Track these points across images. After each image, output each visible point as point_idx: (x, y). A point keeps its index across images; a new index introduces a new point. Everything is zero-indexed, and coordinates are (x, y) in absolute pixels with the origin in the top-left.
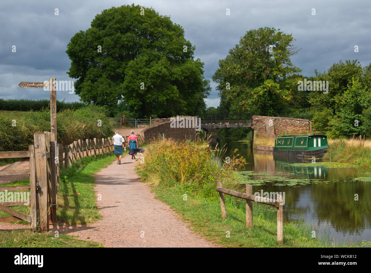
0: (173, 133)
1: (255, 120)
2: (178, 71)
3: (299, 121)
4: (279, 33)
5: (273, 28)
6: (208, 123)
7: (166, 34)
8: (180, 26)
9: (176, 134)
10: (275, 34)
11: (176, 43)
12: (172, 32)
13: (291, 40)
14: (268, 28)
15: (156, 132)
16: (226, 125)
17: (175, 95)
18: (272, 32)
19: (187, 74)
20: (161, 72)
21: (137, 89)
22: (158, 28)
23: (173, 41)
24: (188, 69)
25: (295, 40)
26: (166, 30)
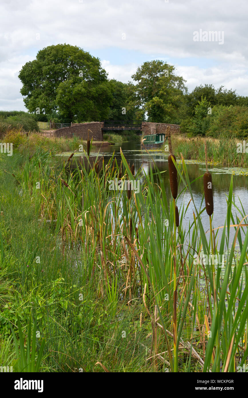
0: (82, 133)
1: (143, 125)
2: (94, 90)
3: (174, 126)
4: (166, 65)
5: (162, 61)
6: (110, 127)
7: (86, 64)
8: (99, 58)
9: (84, 134)
10: (163, 65)
11: (92, 70)
12: (90, 63)
13: (174, 69)
14: (159, 60)
15: (67, 132)
16: (122, 128)
17: (91, 107)
18: (161, 63)
19: (100, 92)
20: (80, 91)
21: (65, 102)
22: (80, 60)
23: (90, 69)
24: (100, 88)
25: (176, 69)
26: (86, 61)
